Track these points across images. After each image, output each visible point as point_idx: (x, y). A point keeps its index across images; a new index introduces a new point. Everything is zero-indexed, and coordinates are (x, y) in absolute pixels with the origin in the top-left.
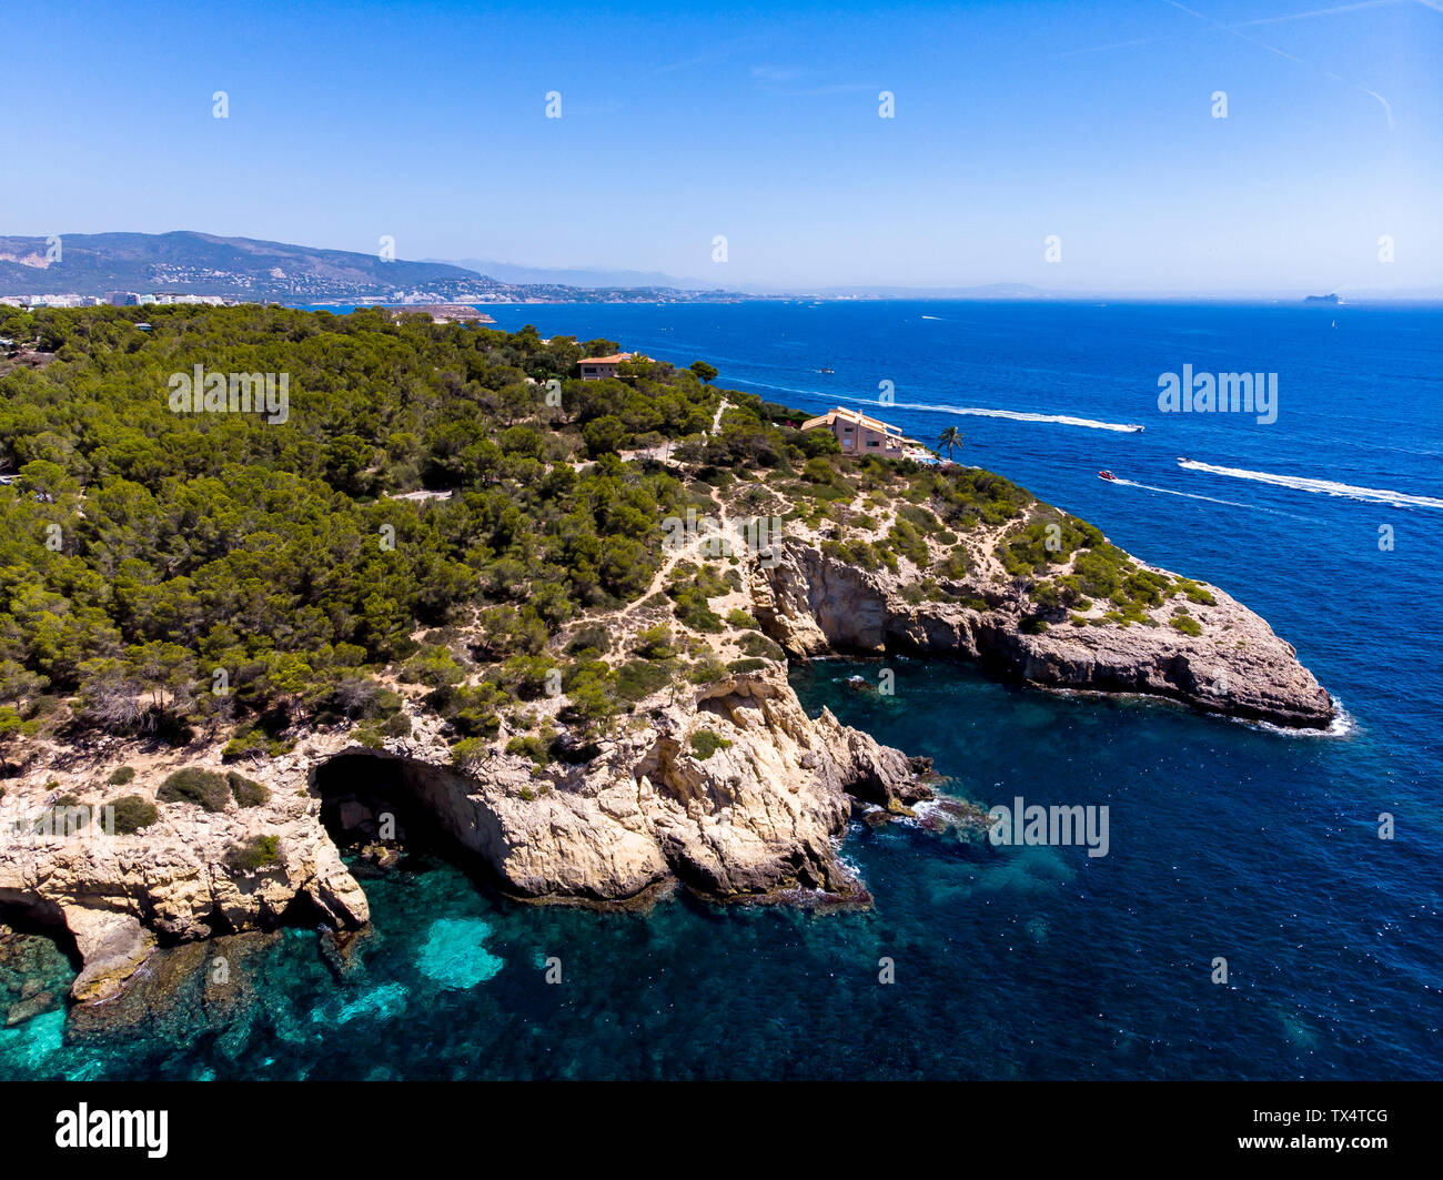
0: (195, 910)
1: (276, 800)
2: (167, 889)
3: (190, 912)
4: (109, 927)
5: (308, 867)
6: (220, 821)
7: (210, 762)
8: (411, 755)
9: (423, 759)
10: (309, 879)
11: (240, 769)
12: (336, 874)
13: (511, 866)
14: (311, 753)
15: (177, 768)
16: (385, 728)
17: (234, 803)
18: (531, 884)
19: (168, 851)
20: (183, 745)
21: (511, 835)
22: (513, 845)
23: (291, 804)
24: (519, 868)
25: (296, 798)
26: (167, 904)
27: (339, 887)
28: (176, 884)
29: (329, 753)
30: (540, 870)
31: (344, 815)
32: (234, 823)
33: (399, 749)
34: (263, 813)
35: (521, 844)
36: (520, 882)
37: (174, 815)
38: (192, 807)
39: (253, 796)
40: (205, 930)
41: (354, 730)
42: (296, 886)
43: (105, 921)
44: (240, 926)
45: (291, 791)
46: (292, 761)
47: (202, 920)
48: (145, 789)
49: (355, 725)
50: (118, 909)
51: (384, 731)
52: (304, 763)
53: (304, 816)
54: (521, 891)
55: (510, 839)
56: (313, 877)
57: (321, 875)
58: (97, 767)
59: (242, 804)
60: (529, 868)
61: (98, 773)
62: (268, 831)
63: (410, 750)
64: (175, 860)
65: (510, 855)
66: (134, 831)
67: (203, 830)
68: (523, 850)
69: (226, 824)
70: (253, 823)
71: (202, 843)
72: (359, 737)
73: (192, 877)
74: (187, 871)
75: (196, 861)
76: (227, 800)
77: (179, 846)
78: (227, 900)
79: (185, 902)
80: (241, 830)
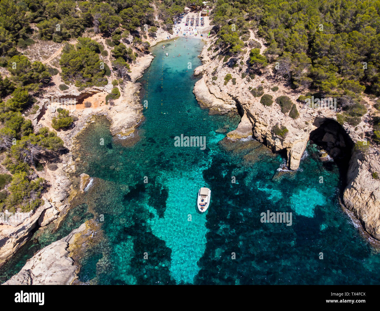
0: (262, 135)
1: (298, 120)
2: (259, 125)
3: (260, 134)
4: (247, 125)
5: (290, 144)
6: (282, 116)
7: (293, 98)
8: (349, 133)
9: (352, 137)
10: (289, 148)
11: (298, 105)
12: (296, 152)
13: (347, 192)
14: (319, 112)
15: (286, 95)
16: (349, 119)
17: (288, 114)
18: (348, 203)
19: (266, 115)
20: (293, 89)
21: (355, 183)
22: (352, 187)
23: (300, 124)
24: (349, 195)
25: (304, 123)
26: (257, 128)
27: (293, 156)
28: (261, 125)
29: (325, 116)
30: (355, 201)
31: (325, 137)
32: (284, 119)
33: (347, 129)
34: (292, 121)
35: (355, 189)
36: (345, 199)
37: (274, 107)
38: (280, 108)
39: (294, 115)
40: (262, 141)
41: (340, 113)
42: (284, 147)
43: (247, 123)
44: (269, 146)
45: (304, 120)
46: (312, 112)
47: (262, 138)
48: (275, 95)
49: (342, 112)
50: (251, 122)
51: (347, 120)
52: (315, 115)
53: (302, 130)
54: (343, 202)
55: (354, 184)
56: (290, 148)
57: (292, 149)
58: (273, 83)
59: (290, 116)
60: (352, 198)
61: (272, 85)
62: (289, 127)
63: (349, 132)
64: (265, 119)
65: (350, 189)
66: (264, 105)
67: (277, 115)
68: (355, 191)
69: (282, 118)
70: (288, 122)
71: (273, 119)
72: (338, 117)
73: (266, 126)
74: (265, 124)
75: (269, 123)
76: (288, 112)
77: (269, 116)
78: (268, 137)
79: (261, 131)
80: (283, 122)
